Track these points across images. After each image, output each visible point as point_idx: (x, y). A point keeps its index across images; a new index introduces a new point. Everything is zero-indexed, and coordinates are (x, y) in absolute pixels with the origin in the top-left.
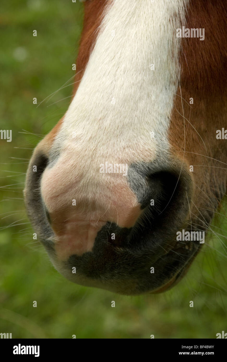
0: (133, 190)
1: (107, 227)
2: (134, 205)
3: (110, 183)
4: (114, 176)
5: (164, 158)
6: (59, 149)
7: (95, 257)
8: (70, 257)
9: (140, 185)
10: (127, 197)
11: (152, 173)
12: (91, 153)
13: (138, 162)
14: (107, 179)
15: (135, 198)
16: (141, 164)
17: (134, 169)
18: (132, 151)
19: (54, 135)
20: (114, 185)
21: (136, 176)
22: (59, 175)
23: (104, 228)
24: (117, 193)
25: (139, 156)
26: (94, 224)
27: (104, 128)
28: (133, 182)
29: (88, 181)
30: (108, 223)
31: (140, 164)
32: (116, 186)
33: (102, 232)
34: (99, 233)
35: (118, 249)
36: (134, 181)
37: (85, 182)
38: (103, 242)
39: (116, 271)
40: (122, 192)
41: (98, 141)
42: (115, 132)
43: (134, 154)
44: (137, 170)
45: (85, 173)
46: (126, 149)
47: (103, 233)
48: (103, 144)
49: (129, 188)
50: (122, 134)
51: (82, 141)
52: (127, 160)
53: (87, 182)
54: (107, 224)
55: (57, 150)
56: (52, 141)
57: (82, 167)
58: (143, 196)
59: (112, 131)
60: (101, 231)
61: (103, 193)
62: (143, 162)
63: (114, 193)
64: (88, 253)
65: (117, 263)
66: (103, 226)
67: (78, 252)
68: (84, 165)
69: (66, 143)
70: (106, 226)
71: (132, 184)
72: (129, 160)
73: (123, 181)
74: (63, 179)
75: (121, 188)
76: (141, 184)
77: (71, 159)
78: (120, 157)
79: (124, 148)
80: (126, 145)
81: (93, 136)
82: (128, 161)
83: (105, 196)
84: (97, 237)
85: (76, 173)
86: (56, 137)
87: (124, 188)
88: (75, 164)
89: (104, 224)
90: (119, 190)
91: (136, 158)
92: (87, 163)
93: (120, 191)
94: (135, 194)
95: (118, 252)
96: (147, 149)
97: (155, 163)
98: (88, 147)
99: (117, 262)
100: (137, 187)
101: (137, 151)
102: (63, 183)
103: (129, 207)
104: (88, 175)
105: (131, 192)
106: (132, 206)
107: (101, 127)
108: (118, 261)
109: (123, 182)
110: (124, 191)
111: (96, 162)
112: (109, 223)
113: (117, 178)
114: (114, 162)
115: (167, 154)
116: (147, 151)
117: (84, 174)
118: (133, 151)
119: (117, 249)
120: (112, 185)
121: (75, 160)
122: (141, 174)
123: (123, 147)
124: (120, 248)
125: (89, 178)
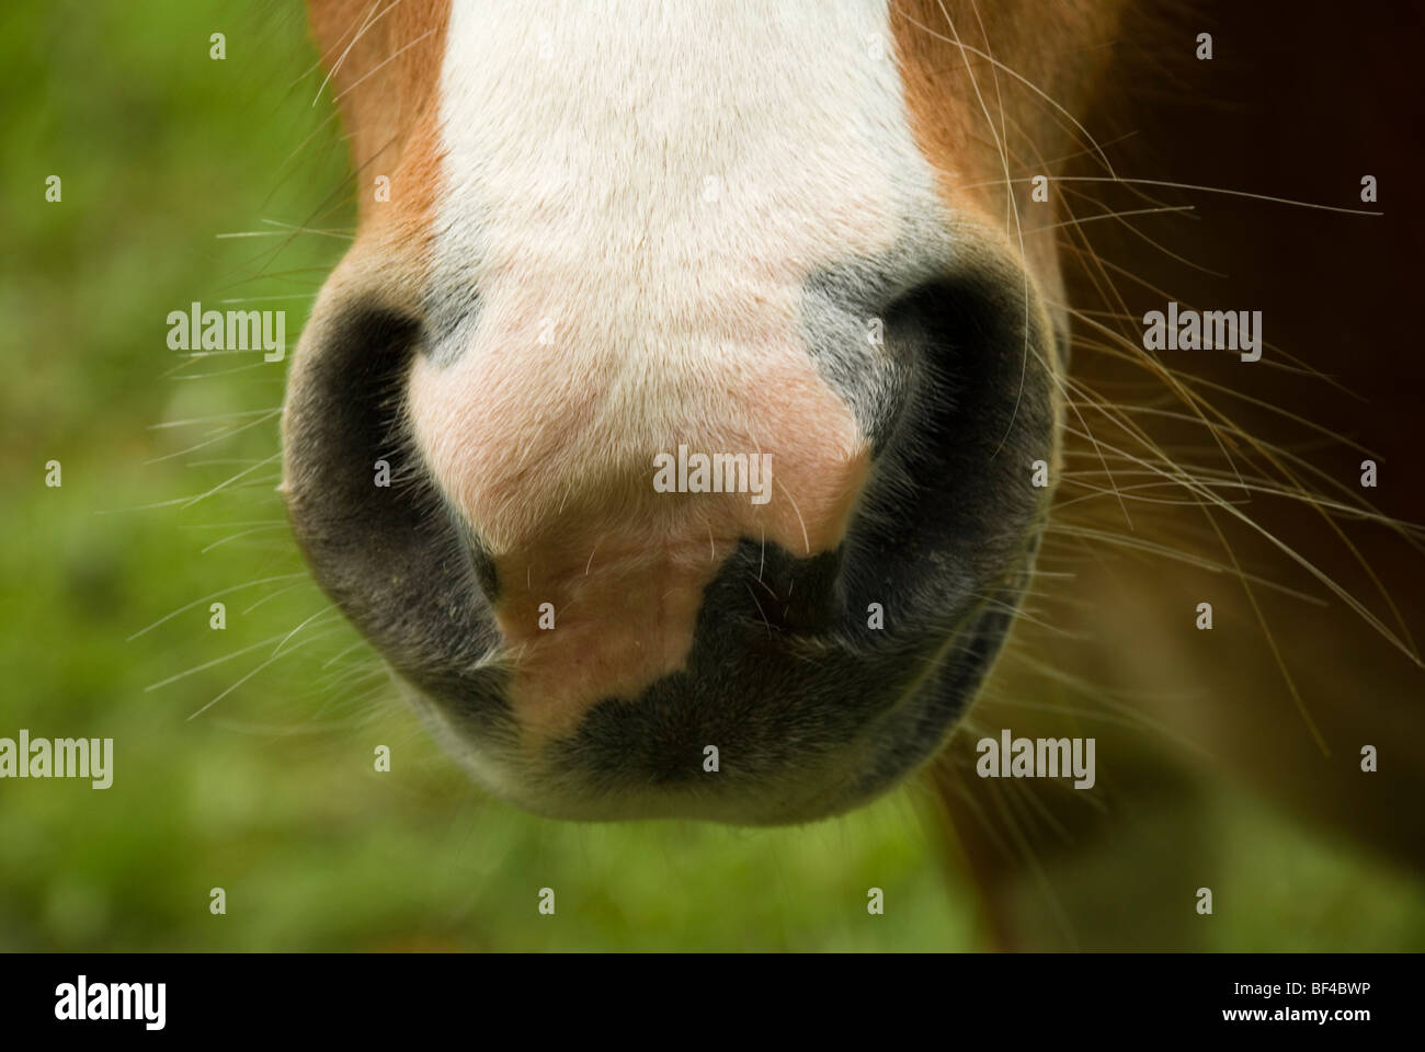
0: (837, 385)
1: (747, 563)
2: (849, 451)
3: (739, 370)
4: (751, 339)
5: (928, 226)
6: (472, 271)
7: (704, 688)
8: (590, 714)
9: (858, 358)
10: (816, 419)
11: (895, 294)
12: (629, 262)
13: (835, 259)
14: (723, 356)
15: (850, 418)
16: (850, 266)
17: (825, 295)
18: (801, 218)
19: (424, 217)
20: (758, 375)
21: (838, 324)
22: (509, 385)
23: (729, 567)
24: (772, 408)
25: (835, 233)
26: (683, 559)
27: (661, 147)
28: (831, 351)
29: (640, 381)
30: (742, 545)
31: (846, 267)
32: (765, 379)
33: (725, 585)
34: (711, 591)
35: (802, 645)
36: (836, 344)
37: (629, 389)
38: (736, 621)
39: (794, 736)
40: (794, 402)
41: (649, 206)
42: (711, 153)
43: (809, 229)
44: (838, 297)
45: (623, 351)
46: (773, 216)
47: (728, 588)
48: (674, 214)
49: (819, 379)
50: (740, 157)
51: (574, 216)
52: (789, 260)
53: (637, 388)
54: (741, 550)
55: (464, 278)
56: (422, 243)
57: (605, 327)
58: (880, 406)
59: (698, 149)
60: (717, 581)
61: (711, 423)
62: (856, 256)
63: (759, 411)
64: (671, 679)
65: (798, 703)
66: (725, 561)
67: (627, 684)
68: (609, 320)
69: (498, 240)
70: (742, 559)
71: (830, 360)
72: (795, 260)
73: (790, 353)
74: (529, 399)
75: (789, 386)
76: (860, 353)
77: (545, 303)
78: (759, 254)
79: (765, 214)
80: (767, 197)
81: (620, 189)
82: (794, 264)
83: (723, 431)
84: (704, 609)
85: (585, 355)
86: (438, 222)
87: (801, 381)
88: (569, 324)
89: (730, 549)
90: (777, 393)
91: (823, 243)
92: (621, 309)
93: (784, 398)
94: (846, 400)
95: (803, 653)
96: (858, 198)
97: (904, 251)
98: (608, 238)
99: (799, 698)
100: (849, 371)
101: (822, 214)
102: (534, 415)
103: (833, 464)
104: (637, 356)
105: (831, 394)
106: (841, 458)
107: (644, 139)
108: (803, 692)
109: (789, 358)
110: (803, 394)
111: (659, 296)
112: (747, 543)
113: (765, 345)
114: (737, 280)
115: (935, 205)
116: (858, 207)
117: (620, 353)
118: (805, 219)
119: (799, 643)
120: (745, 376)
121: (563, 305)
122: (857, 307)
123: (757, 208)
124: (810, 637)
125: (643, 369)
